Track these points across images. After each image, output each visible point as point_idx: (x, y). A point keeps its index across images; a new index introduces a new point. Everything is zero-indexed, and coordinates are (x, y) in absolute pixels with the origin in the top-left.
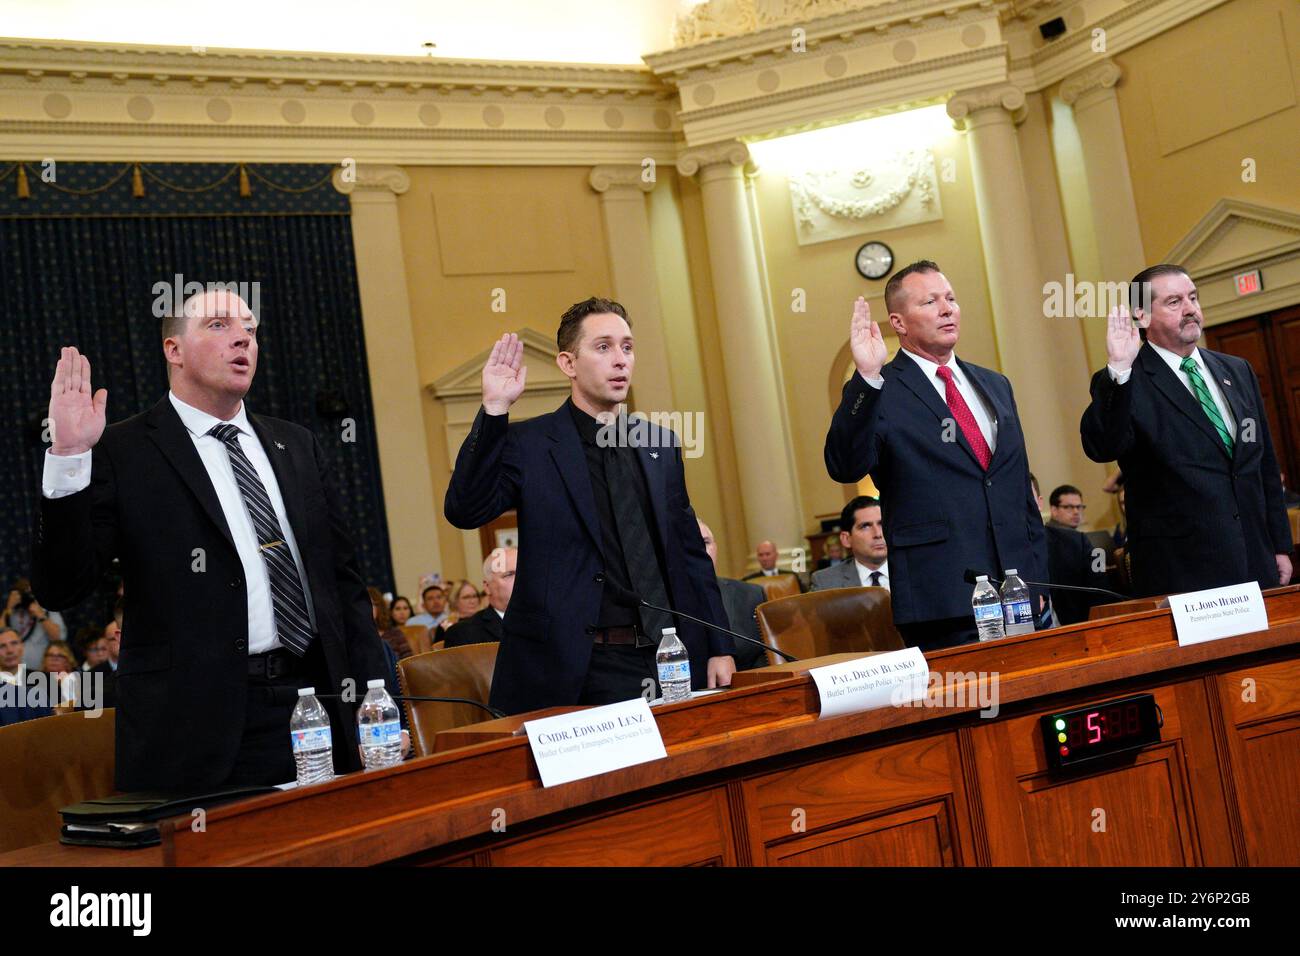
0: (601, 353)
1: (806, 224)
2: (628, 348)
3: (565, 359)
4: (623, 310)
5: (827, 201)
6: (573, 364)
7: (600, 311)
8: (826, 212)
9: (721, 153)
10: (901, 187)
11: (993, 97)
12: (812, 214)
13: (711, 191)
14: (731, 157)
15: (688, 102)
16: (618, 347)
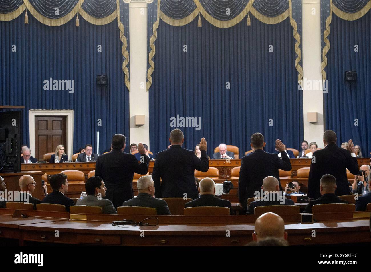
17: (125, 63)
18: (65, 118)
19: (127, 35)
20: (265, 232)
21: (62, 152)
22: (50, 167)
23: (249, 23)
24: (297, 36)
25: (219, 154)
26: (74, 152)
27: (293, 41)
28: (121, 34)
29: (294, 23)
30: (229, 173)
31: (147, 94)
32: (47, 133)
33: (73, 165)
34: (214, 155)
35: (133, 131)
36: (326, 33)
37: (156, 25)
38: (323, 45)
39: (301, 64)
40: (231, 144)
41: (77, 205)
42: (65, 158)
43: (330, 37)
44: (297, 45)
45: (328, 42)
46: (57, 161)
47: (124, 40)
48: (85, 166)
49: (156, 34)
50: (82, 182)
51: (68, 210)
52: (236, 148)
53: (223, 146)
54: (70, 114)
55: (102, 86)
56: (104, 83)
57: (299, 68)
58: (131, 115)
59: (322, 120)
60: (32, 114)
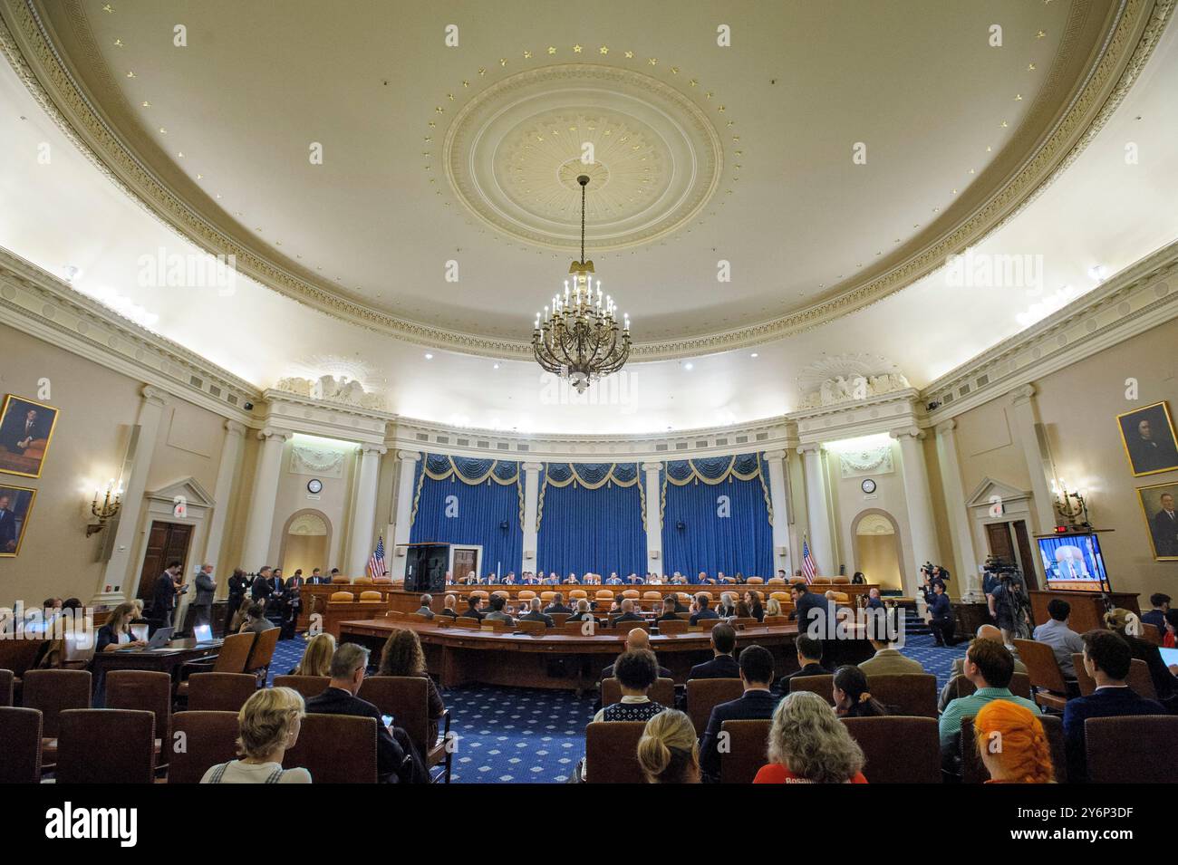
17: (521, 513)
18: (476, 551)
19: (524, 492)
20: (636, 644)
21: (473, 576)
22: (464, 589)
23: (609, 486)
24: (643, 496)
25: (586, 581)
26: (482, 577)
27: (640, 499)
28: (520, 492)
29: (640, 487)
30: (594, 595)
31: (536, 535)
32: (462, 562)
33: (480, 587)
34: (583, 582)
35: (524, 562)
36: (664, 494)
37: (544, 486)
38: (661, 502)
39: (645, 515)
40: (595, 573)
41: (487, 619)
42: (475, 581)
43: (666, 497)
44: (643, 502)
45: (664, 500)
46: (469, 584)
47: (521, 496)
48: (489, 588)
49: (544, 492)
50: (487, 601)
51: (480, 622)
52: (599, 577)
53: (589, 575)
54: (480, 549)
55: (504, 528)
56: (505, 526)
57: (644, 518)
58: (524, 551)
59: (660, 556)
60: (453, 548)
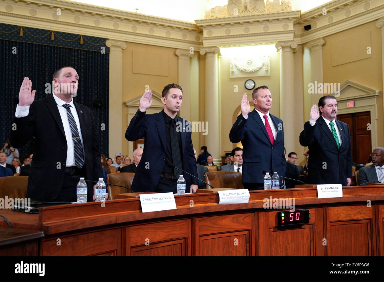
0: (173, 99)
1: (233, 72)
2: (181, 99)
3: (163, 99)
4: (181, 88)
5: (239, 67)
6: (165, 101)
7: (175, 87)
8: (238, 70)
9: (212, 50)
10: (260, 65)
11: (289, 44)
12: (235, 70)
13: (208, 60)
14: (215, 51)
15: (205, 35)
16: (178, 98)
